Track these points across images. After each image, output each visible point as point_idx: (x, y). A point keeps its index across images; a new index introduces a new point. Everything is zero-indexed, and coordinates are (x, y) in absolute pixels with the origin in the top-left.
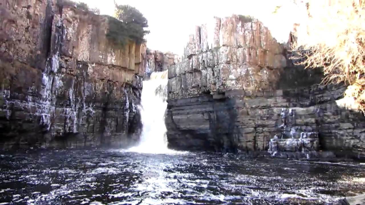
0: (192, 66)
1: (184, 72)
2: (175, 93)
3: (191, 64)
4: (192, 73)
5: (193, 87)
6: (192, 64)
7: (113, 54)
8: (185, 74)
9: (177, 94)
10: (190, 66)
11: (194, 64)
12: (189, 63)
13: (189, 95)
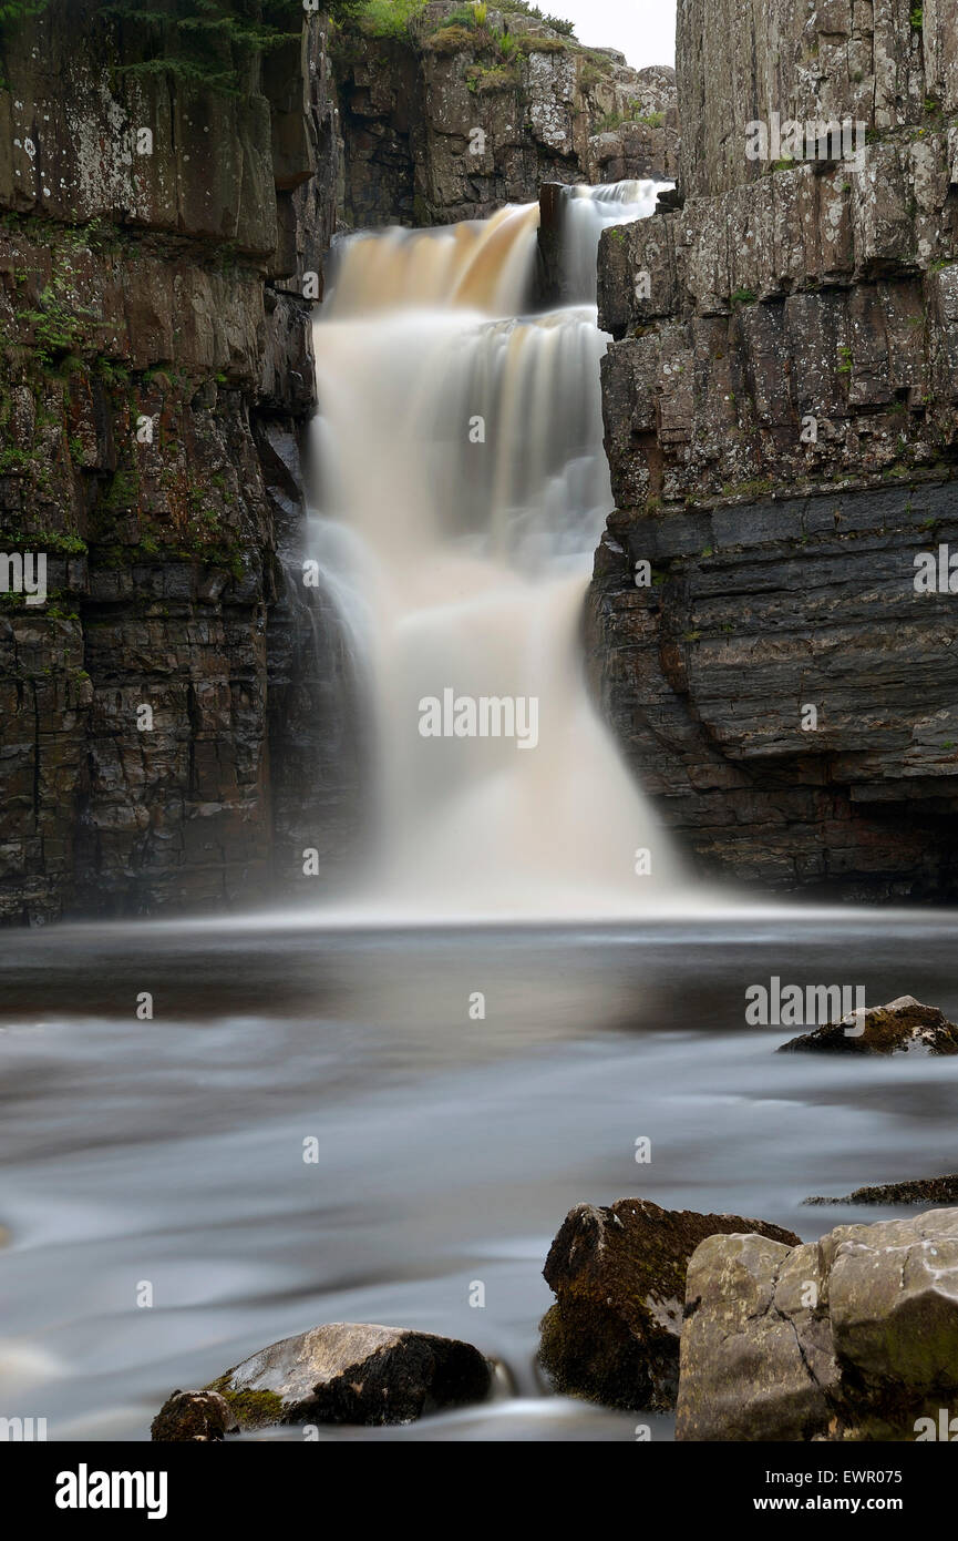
0: (848, 236)
1: (768, 287)
2: (687, 454)
3: (835, 210)
4: (847, 290)
5: (859, 411)
6: (848, 214)
7: (116, 117)
8: (776, 301)
9: (712, 463)
10: (831, 235)
11: (863, 214)
12: (818, 207)
13: (816, 470)
